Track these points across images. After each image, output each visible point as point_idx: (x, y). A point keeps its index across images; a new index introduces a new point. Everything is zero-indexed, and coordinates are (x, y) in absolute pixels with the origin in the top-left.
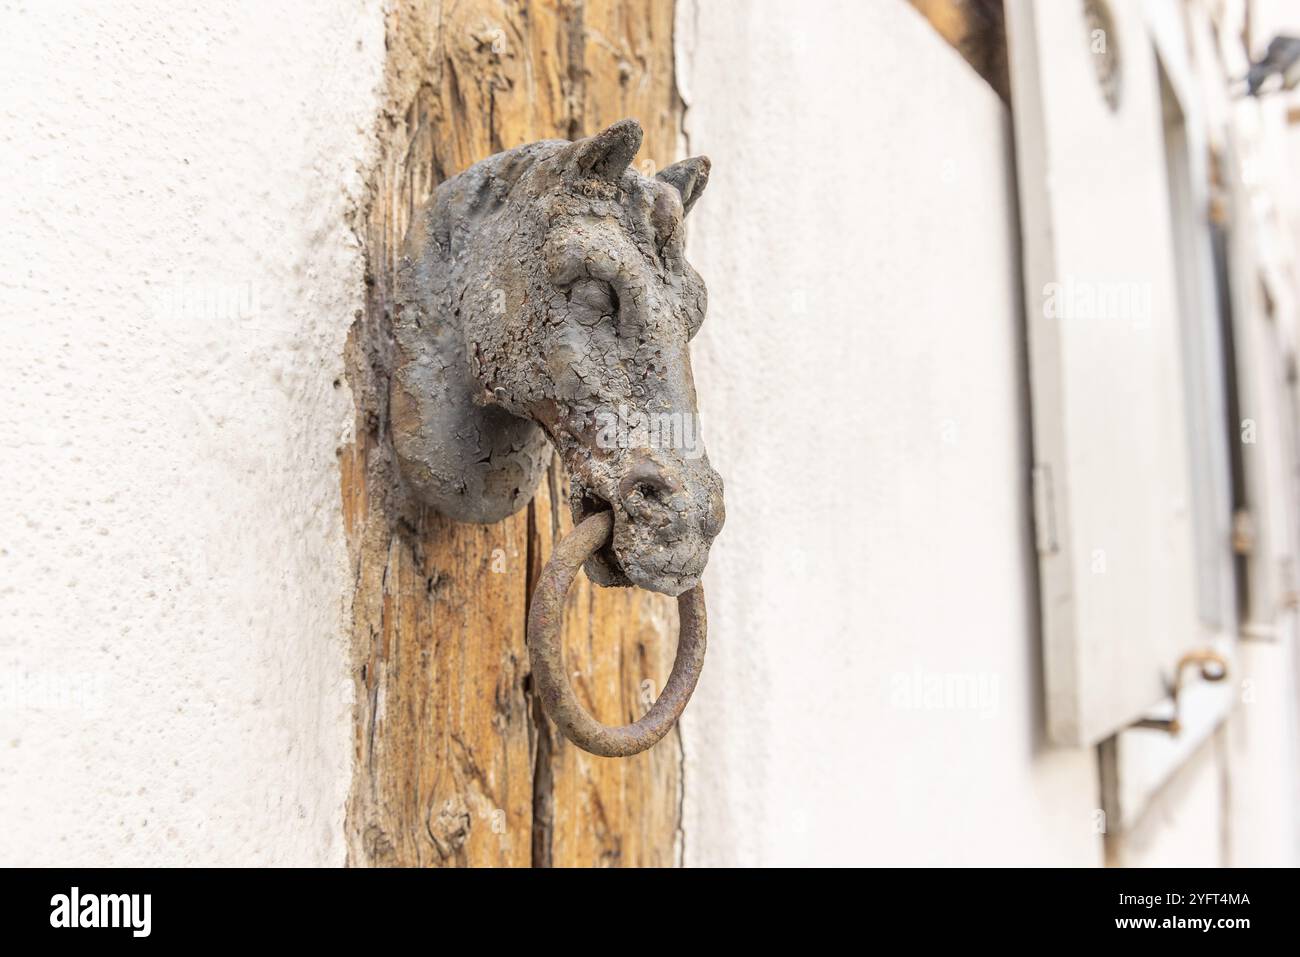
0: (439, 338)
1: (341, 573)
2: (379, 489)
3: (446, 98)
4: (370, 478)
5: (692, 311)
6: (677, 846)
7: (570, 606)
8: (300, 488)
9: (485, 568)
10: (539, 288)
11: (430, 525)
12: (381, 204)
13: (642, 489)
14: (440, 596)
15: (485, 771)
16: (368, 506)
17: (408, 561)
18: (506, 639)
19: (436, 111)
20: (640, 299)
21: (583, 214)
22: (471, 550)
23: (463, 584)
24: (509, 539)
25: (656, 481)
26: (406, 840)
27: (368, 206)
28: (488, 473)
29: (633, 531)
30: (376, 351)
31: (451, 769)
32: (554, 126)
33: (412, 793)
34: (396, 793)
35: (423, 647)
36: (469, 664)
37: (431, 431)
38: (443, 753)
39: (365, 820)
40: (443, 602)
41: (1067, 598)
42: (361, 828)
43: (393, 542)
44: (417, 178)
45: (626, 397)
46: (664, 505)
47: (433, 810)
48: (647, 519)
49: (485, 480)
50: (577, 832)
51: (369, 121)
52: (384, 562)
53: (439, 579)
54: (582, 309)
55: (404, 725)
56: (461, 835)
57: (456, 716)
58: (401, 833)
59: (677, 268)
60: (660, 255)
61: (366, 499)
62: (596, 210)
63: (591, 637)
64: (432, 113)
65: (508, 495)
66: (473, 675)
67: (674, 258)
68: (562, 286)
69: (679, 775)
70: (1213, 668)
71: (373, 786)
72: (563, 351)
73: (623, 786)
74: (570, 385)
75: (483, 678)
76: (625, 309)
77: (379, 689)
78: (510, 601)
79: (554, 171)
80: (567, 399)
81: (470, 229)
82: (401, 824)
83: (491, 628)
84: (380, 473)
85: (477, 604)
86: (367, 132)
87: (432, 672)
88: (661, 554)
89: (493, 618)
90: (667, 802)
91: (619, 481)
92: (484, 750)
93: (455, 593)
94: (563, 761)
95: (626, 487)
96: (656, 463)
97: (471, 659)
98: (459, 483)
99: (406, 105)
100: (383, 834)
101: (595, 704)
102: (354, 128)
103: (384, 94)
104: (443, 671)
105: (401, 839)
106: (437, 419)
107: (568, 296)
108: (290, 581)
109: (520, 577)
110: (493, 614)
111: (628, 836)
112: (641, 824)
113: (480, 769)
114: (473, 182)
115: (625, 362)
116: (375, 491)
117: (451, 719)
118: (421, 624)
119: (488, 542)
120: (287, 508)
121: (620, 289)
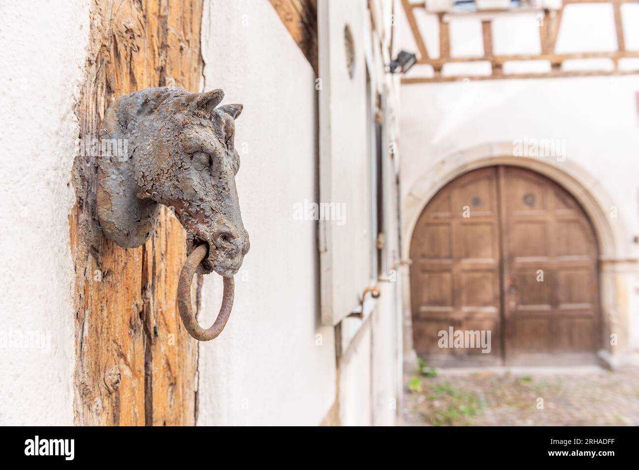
0: (121, 168)
1: (70, 271)
2: (84, 233)
3: (112, 52)
4: (80, 228)
5: (236, 165)
6: (196, 378)
7: (158, 281)
8: (57, 234)
9: (125, 266)
10: (177, 153)
11: (104, 248)
12: (85, 100)
13: (222, 237)
14: (108, 280)
15: (126, 354)
16: (78, 241)
17: (95, 264)
18: (134, 297)
19: (108, 59)
20: (222, 162)
21: (197, 124)
22: (120, 259)
23: (117, 274)
24: (135, 254)
25: (229, 234)
26: (96, 388)
27: (80, 102)
28: (138, 227)
29: (218, 253)
30: (82, 169)
31: (113, 355)
32: (155, 69)
33: (98, 367)
34: (92, 368)
35: (101, 302)
36: (119, 309)
37: (116, 208)
38: (110, 348)
39: (79, 381)
40: (109, 282)
41: (329, 269)
42: (78, 384)
43: (89, 257)
44: (99, 89)
45: (214, 200)
46: (231, 243)
47: (106, 373)
48: (224, 248)
49: (137, 230)
50: (161, 376)
51: (83, 62)
52: (85, 266)
53: (108, 272)
54: (198, 164)
55: (94, 338)
56: (117, 383)
57: (115, 331)
58: (94, 385)
59: (232, 149)
60: (226, 143)
61: (78, 238)
62: (202, 123)
63: (166, 294)
64: (106, 59)
65: (144, 236)
66: (121, 314)
67: (232, 145)
68: (189, 154)
69: (197, 349)
70: (375, 293)
71: (82, 366)
72: (189, 180)
73: (177, 356)
74: (191, 194)
75: (125, 314)
76: (215, 165)
77: (85, 323)
78: (135, 281)
79: (183, 104)
80: (189, 199)
81: (137, 121)
82: (94, 381)
83: (128, 293)
84: (84, 225)
85: (123, 282)
86: (82, 68)
87: (105, 314)
88: (229, 262)
89: (129, 288)
90: (192, 361)
91: (212, 233)
92: (126, 346)
93: (114, 278)
94: (155, 347)
95: (215, 237)
96: (228, 227)
97: (120, 307)
98: (127, 231)
99: (96, 55)
100: (87, 386)
101: (167, 322)
102: (77, 66)
103: (89, 50)
104: (110, 313)
105: (94, 387)
106: (119, 203)
107: (192, 158)
108: (54, 276)
109: (139, 270)
110: (129, 286)
111: (179, 376)
112: (183, 371)
113: (124, 354)
114: (139, 100)
115: (213, 186)
116: (82, 234)
117: (113, 333)
118: (101, 293)
119: (127, 255)
120: (53, 244)
121: (214, 158)
